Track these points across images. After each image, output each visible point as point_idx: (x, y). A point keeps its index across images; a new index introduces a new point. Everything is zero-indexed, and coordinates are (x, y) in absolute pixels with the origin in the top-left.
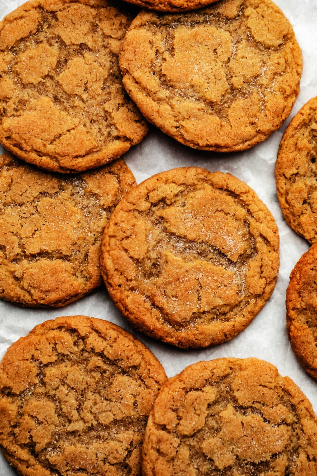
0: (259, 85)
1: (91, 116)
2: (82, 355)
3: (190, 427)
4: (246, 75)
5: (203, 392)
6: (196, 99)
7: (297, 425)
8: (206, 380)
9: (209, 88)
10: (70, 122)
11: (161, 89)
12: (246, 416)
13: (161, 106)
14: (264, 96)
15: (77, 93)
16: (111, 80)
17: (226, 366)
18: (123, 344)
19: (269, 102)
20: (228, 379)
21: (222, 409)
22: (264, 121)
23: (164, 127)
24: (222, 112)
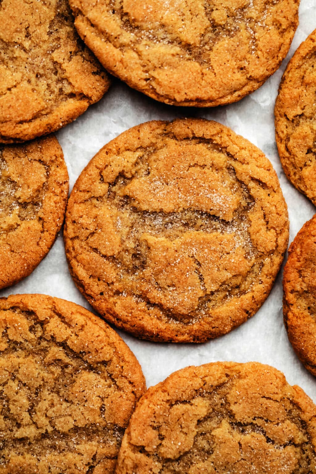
0: (247, 19)
1: (37, 69)
2: (39, 344)
3: (175, 449)
4: (230, 7)
5: (192, 405)
6: (169, 42)
7: (307, 447)
8: (196, 391)
9: (184, 27)
10: (10, 77)
11: (124, 32)
12: (245, 435)
13: (125, 54)
14: (254, 33)
15: (16, 40)
16: (59, 21)
17: (222, 373)
18: (92, 333)
19: (261, 39)
20: (224, 389)
21: (215, 426)
22: (256, 65)
23: (131, 81)
24: (202, 56)
